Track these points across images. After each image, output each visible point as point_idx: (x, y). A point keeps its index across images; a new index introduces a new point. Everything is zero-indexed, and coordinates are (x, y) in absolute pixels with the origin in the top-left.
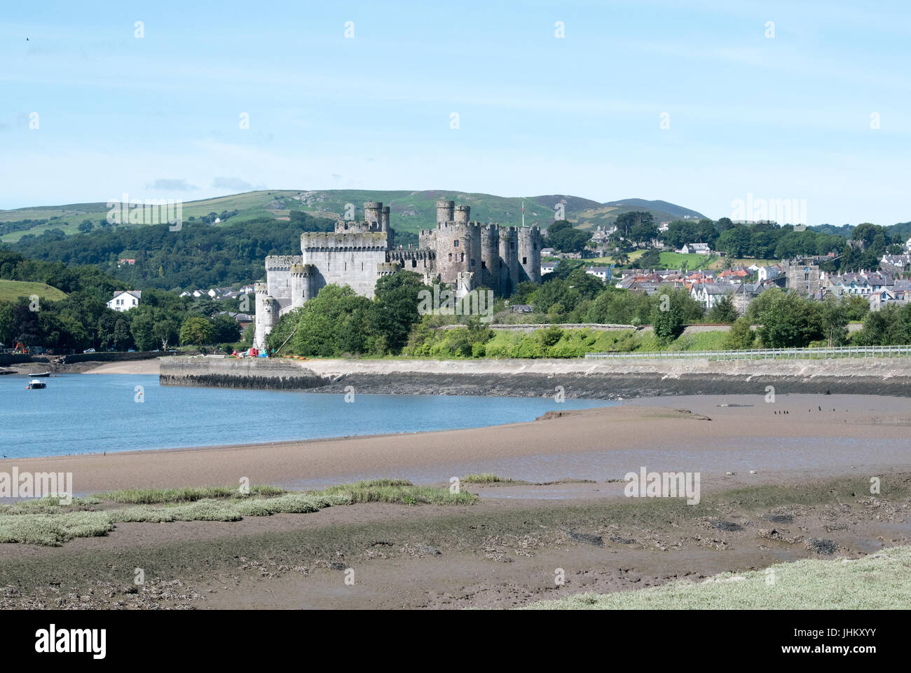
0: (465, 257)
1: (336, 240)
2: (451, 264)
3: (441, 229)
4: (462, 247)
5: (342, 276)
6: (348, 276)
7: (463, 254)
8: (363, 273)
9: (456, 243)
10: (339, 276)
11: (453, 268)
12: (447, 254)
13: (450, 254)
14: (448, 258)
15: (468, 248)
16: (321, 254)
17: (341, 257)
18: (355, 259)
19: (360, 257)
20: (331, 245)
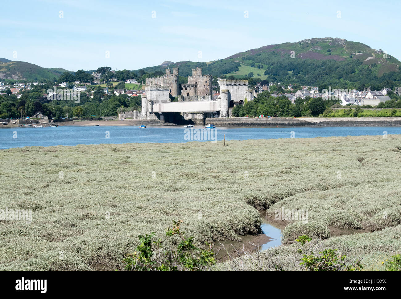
0: (209, 87)
1: (234, 82)
2: (204, 89)
3: (201, 77)
4: (208, 83)
5: (236, 93)
6: (237, 93)
7: (208, 86)
8: (241, 93)
9: (206, 82)
10: (235, 93)
11: (205, 90)
12: (203, 86)
13: (204, 86)
14: (203, 87)
15: (210, 84)
16: (230, 86)
17: (235, 87)
18: (239, 88)
19: (241, 87)
20: (233, 83)
